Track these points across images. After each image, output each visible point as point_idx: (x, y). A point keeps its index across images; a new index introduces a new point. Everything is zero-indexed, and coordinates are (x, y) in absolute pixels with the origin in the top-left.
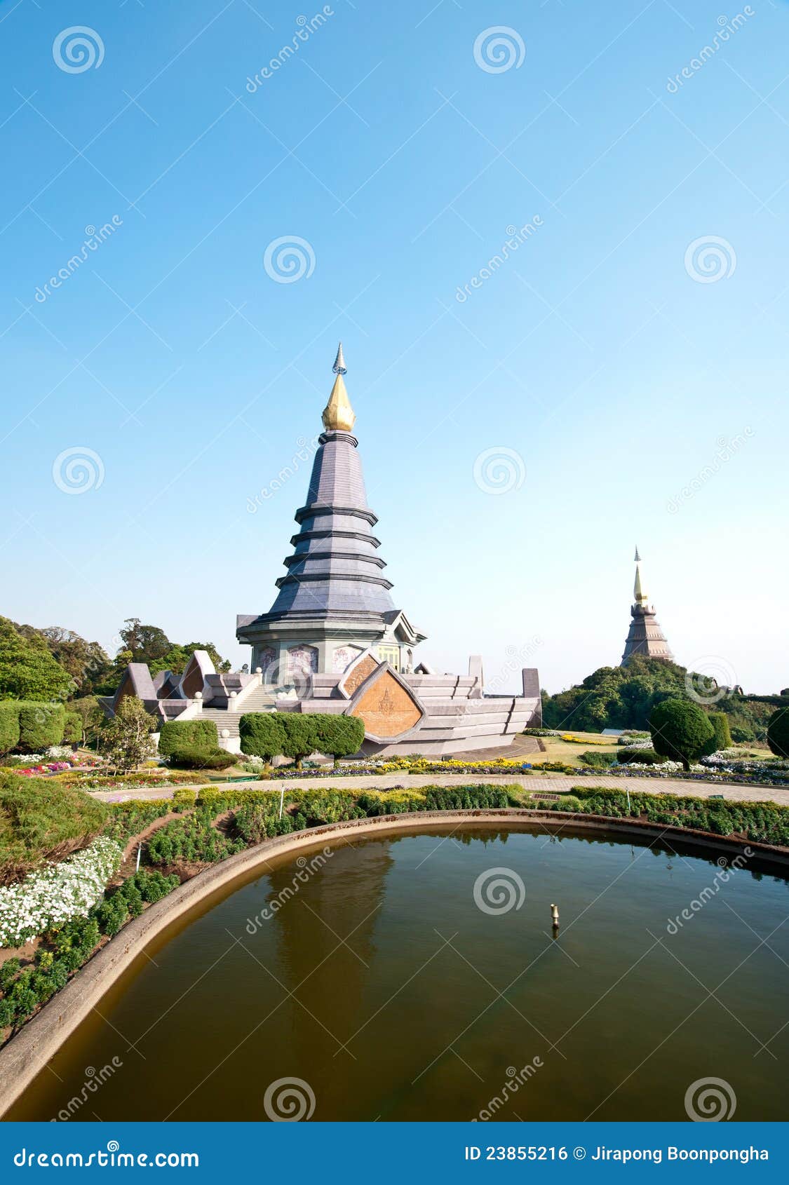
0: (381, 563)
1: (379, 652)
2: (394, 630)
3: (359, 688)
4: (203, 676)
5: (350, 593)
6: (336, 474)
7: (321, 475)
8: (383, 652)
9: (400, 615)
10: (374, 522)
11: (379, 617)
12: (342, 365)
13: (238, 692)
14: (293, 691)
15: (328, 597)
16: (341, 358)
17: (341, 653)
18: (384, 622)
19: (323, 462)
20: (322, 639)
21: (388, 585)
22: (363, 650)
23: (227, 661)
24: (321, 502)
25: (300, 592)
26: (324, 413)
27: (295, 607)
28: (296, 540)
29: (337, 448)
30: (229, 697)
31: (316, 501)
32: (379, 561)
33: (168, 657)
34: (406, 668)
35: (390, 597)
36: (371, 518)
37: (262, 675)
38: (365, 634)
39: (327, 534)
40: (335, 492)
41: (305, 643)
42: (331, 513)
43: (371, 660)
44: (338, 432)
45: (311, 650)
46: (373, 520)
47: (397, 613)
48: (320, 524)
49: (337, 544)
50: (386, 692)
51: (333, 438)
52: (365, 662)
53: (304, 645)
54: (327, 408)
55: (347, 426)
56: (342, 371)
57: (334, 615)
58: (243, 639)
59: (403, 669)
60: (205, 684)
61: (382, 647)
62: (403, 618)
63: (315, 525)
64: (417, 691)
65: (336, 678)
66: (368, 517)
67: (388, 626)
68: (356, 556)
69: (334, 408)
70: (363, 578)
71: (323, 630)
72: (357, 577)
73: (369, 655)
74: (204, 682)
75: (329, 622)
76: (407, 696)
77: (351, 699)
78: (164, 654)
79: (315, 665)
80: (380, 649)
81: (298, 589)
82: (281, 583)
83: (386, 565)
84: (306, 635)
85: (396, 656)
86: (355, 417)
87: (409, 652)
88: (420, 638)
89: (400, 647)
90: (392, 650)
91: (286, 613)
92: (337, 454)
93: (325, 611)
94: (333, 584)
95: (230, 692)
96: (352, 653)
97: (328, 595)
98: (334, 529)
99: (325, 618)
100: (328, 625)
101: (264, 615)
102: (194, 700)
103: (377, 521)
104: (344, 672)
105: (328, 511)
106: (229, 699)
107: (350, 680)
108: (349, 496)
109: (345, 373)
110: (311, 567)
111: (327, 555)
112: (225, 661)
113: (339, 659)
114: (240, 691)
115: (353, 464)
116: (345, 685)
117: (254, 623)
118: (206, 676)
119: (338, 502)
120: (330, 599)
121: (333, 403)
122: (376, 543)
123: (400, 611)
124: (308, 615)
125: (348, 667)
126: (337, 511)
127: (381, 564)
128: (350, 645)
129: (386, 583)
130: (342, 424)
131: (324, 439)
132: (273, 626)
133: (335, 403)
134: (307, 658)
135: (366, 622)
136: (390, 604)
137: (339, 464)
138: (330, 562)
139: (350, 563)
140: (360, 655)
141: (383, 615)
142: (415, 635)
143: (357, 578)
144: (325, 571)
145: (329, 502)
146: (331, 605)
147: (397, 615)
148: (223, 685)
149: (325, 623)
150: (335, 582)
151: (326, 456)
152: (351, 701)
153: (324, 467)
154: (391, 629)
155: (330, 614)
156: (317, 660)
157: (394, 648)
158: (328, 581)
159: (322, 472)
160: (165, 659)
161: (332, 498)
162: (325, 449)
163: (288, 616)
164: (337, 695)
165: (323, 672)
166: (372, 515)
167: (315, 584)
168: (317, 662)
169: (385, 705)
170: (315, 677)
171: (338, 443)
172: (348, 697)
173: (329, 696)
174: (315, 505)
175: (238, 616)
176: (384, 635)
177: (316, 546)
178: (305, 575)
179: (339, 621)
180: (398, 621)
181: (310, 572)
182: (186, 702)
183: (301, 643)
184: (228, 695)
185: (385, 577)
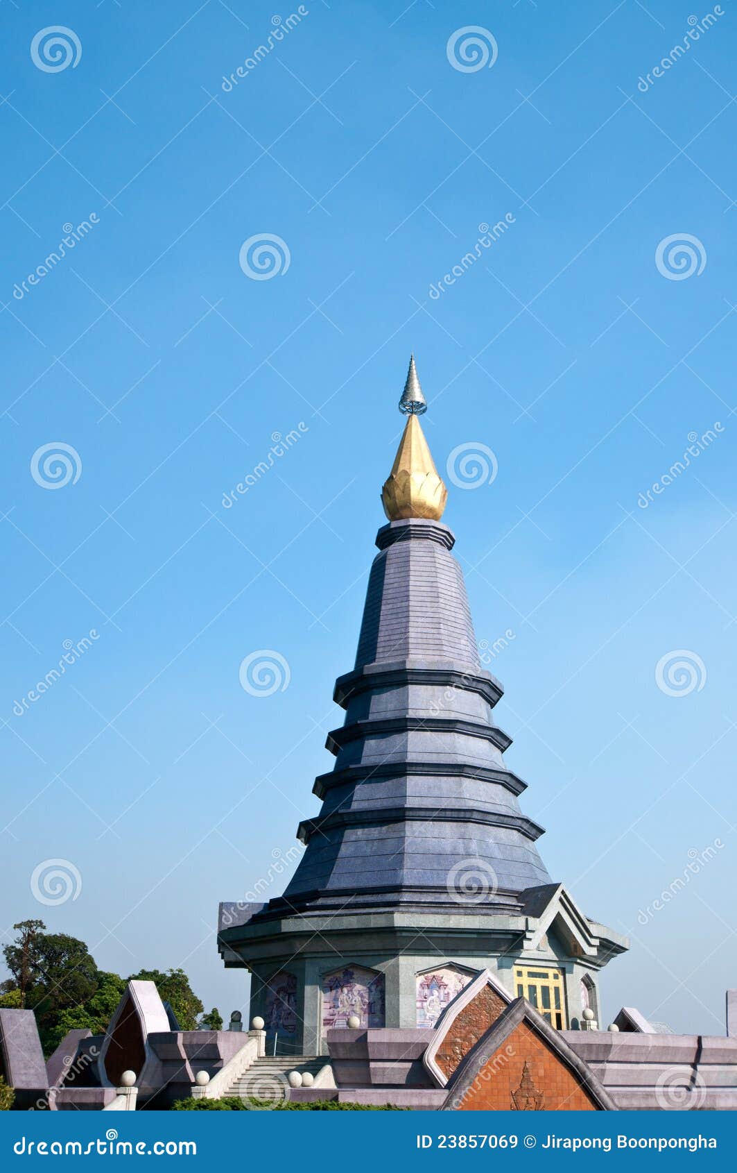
0: (513, 783)
1: (517, 980)
2: (547, 928)
3: (466, 1060)
4: (145, 1037)
5: (448, 849)
6: (411, 603)
7: (383, 608)
8: (526, 981)
9: (558, 894)
10: (494, 696)
11: (513, 902)
12: (418, 396)
13: (212, 1075)
14: (327, 1071)
15: (402, 861)
16: (416, 383)
17: (434, 984)
18: (524, 911)
19: (386, 581)
20: (394, 953)
21: (532, 831)
22: (475, 974)
23: (215, 1011)
24: (384, 661)
25: (345, 850)
26: (384, 488)
27: (334, 883)
28: (337, 741)
29: (412, 553)
30: (196, 1084)
31: (374, 660)
32: (508, 779)
33: (93, 1002)
34: (580, 1019)
35: (537, 857)
36: (486, 689)
37: (264, 1033)
38: (483, 942)
39: (401, 725)
40: (411, 641)
41: (356, 961)
42: (405, 683)
43: (493, 996)
44: (413, 521)
45: (369, 978)
46: (491, 693)
47: (551, 889)
48: (383, 706)
49: (419, 746)
50: (525, 1070)
51: (404, 534)
52: (479, 1002)
53: (354, 966)
54: (391, 478)
55: (431, 510)
56: (417, 408)
57: (416, 897)
58: (233, 955)
59: (575, 1021)
60: (147, 1055)
61: (525, 970)
62: (566, 902)
63: (373, 708)
64: (603, 1072)
65: (418, 1039)
66: (481, 686)
67: (531, 920)
68: (458, 770)
69: (404, 479)
70: (475, 815)
71: (392, 931)
72: (462, 814)
73: (489, 985)
74: (147, 1049)
75: (403, 912)
76: (572, 1081)
77: (448, 1087)
78: (86, 995)
79: (379, 1012)
80: (520, 974)
81: (340, 843)
82: (307, 830)
83: (525, 786)
84: (362, 943)
85: (557, 989)
86: (446, 491)
87: (588, 983)
88: (609, 949)
89: (564, 971)
90: (545, 976)
91: (316, 895)
92: (411, 563)
93: (398, 889)
94: (415, 831)
95: (196, 1072)
96: (453, 980)
97: (402, 853)
98: (411, 714)
99: (395, 904)
100: (401, 919)
101: (274, 903)
102: (121, 1090)
103: (500, 694)
104: (437, 1027)
105: (400, 678)
106: (194, 1089)
107: (448, 1044)
108: (439, 645)
109: (424, 411)
110: (365, 796)
111: (399, 770)
112: (208, 1011)
113: (430, 998)
114: (219, 1069)
115: (447, 581)
116: (438, 1057)
117: (256, 919)
118: (151, 1036)
119: (418, 659)
120: (407, 862)
121: (401, 468)
122: (501, 740)
123: (556, 886)
124: (361, 899)
125: (445, 1011)
126: (415, 677)
127: (515, 786)
128: (451, 966)
129: (526, 826)
130: (422, 506)
131: (386, 538)
132: (288, 925)
133: (406, 468)
134: (362, 996)
135: (484, 911)
136: (538, 871)
137: (417, 583)
138: (404, 785)
139: (446, 784)
140: (469, 985)
141: (520, 896)
142: (596, 942)
143: (461, 816)
144: (397, 803)
145: (399, 659)
146: (409, 877)
147: (551, 897)
148: (184, 1056)
149: (396, 915)
150: (417, 826)
151: (390, 571)
152: (447, 1092)
153: (388, 592)
154: (540, 926)
155: (406, 897)
156: (383, 999)
157: (551, 972)
158: (399, 825)
159: (384, 602)
160: (88, 1008)
161: (405, 650)
162: (388, 557)
163: (320, 902)
164: (420, 1077)
165: (397, 1026)
166: (487, 682)
167: (374, 832)
168: (383, 1005)
169: (524, 1100)
170: (374, 1036)
171: (413, 544)
172: (444, 1080)
173: (403, 1082)
174: (372, 668)
175: (221, 905)
176: (526, 943)
177: (374, 751)
178: (354, 813)
179: (427, 910)
180: (554, 908)
181: (364, 805)
182: (102, 1093)
183: (349, 961)
184: (193, 1080)
185: (525, 813)
